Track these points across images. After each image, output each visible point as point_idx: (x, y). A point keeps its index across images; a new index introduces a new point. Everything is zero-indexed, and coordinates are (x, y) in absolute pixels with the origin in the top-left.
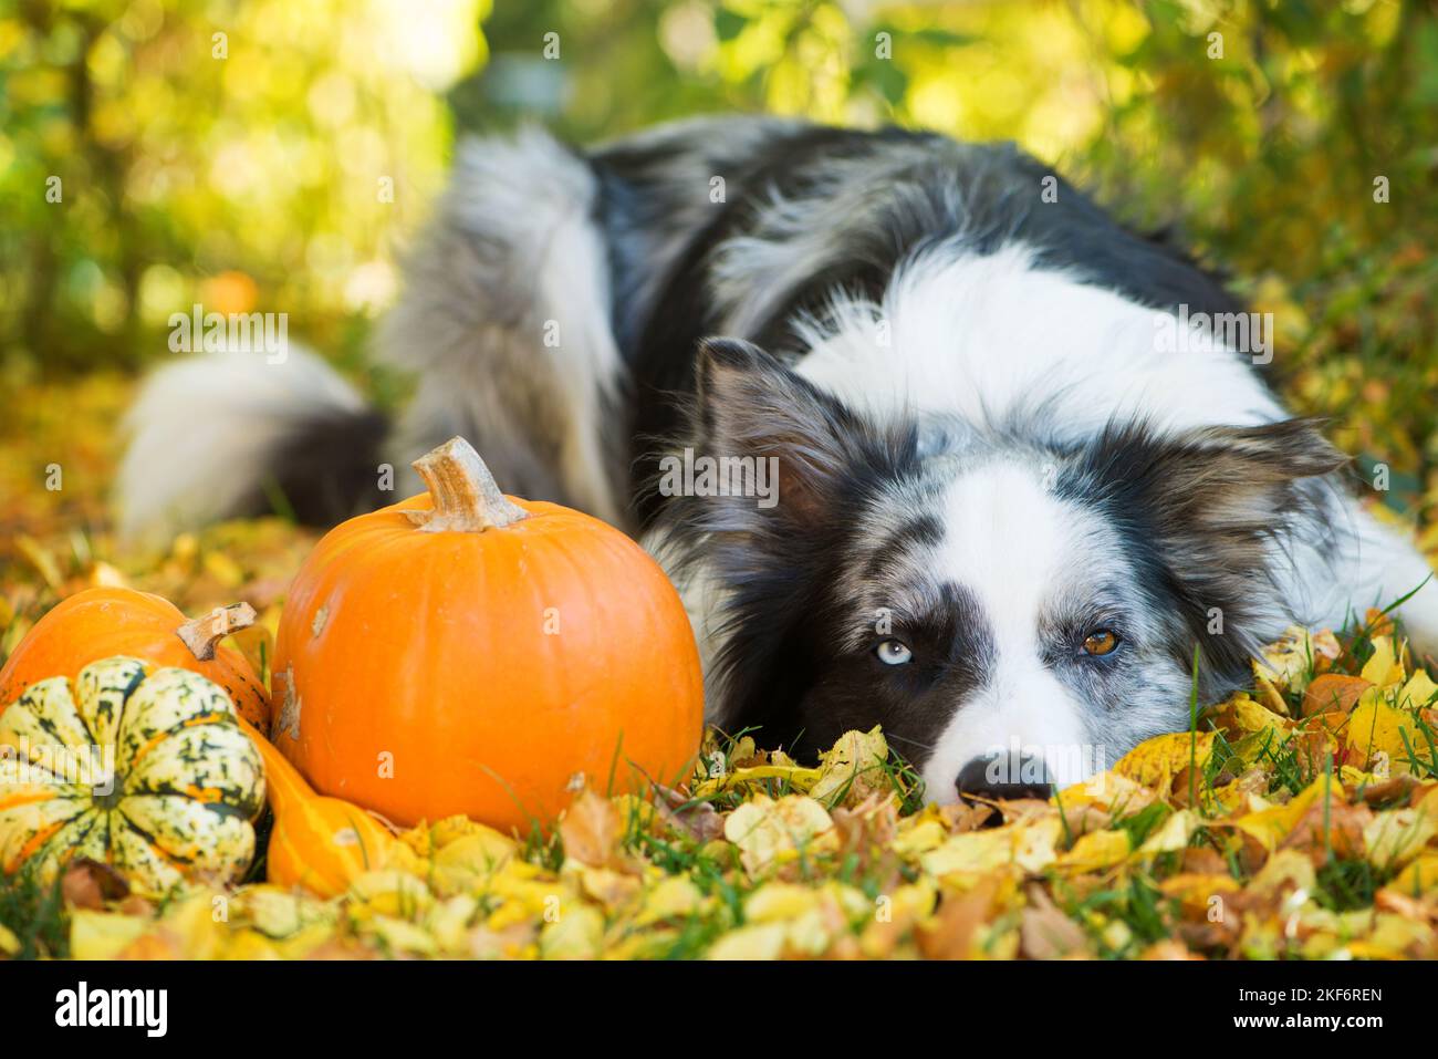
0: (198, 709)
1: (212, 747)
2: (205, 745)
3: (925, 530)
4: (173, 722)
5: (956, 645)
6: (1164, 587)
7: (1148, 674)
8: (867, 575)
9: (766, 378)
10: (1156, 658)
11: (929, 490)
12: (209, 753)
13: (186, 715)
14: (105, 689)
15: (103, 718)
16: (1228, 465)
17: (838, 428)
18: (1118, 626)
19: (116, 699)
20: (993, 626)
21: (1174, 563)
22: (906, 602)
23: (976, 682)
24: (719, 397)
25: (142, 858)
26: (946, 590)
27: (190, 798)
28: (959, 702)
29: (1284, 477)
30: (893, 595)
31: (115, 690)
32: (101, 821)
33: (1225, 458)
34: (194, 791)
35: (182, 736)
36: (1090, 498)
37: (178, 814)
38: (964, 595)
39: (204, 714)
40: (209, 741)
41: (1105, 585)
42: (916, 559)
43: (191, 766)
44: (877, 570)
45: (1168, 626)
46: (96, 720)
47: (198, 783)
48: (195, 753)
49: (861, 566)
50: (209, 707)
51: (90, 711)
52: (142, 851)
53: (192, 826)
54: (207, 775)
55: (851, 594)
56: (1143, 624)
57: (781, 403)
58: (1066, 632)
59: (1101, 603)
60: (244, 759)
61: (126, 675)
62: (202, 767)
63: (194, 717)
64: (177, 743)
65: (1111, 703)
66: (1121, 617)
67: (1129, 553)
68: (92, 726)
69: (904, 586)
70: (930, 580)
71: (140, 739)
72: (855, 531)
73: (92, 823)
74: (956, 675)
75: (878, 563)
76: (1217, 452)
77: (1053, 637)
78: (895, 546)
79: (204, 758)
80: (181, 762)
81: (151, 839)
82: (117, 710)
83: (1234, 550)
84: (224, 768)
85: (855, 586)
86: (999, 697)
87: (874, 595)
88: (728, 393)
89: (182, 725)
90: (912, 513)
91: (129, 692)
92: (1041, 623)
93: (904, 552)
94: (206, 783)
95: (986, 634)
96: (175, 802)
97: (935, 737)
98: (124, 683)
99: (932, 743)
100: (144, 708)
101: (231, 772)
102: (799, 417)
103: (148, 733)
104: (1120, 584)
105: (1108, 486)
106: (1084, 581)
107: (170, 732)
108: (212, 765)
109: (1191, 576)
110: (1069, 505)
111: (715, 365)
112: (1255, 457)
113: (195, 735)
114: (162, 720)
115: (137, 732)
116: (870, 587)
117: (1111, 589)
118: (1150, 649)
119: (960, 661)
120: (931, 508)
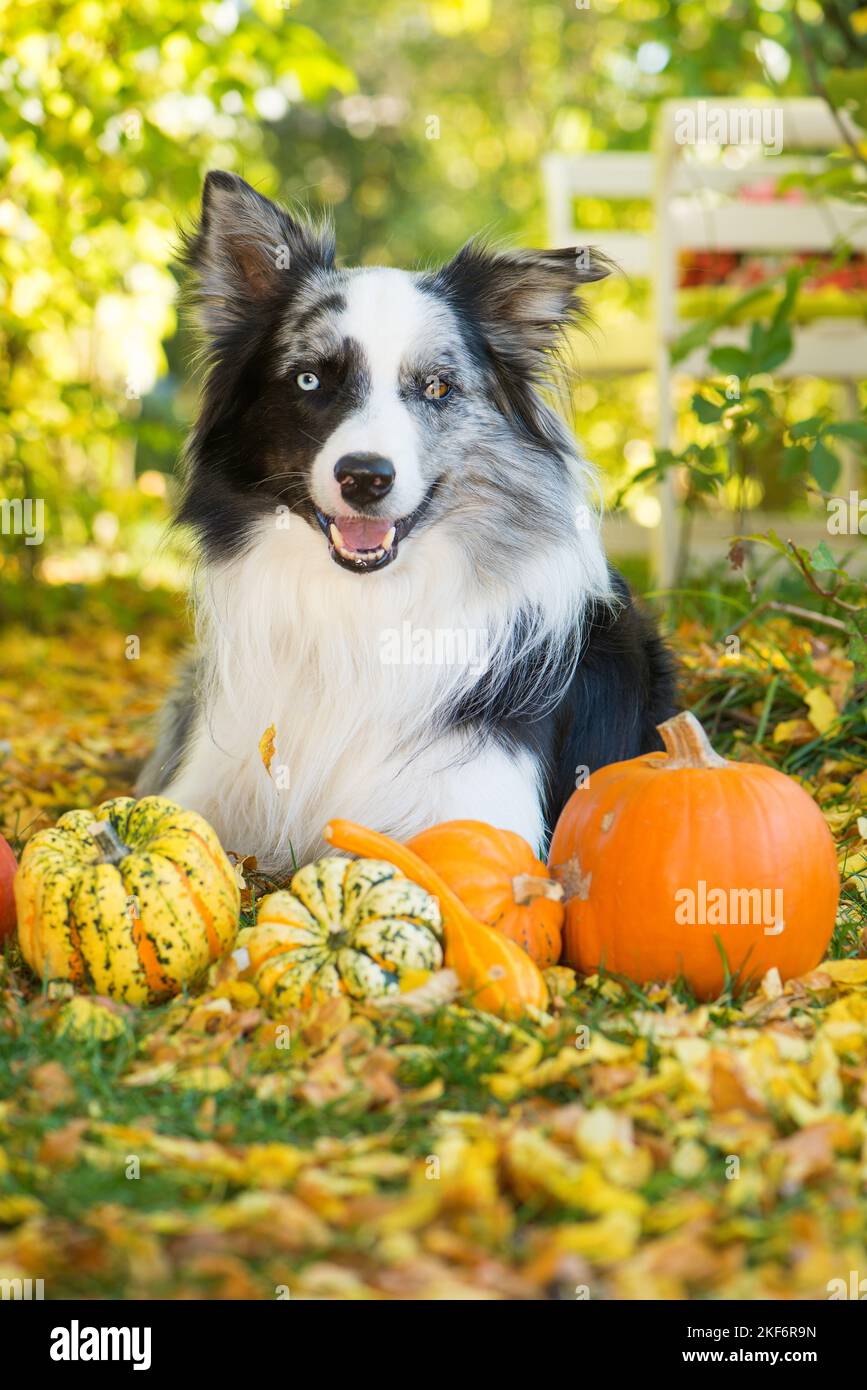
0: (408, 910)
1: (402, 937)
2: (398, 934)
3: (335, 303)
4: (388, 912)
5: (348, 380)
6: (483, 353)
7: (470, 408)
8: (296, 330)
9: (244, 196)
10: (475, 397)
11: (341, 280)
12: (398, 940)
13: (399, 911)
14: (362, 877)
15: (354, 893)
16: (534, 275)
17: (288, 235)
18: (450, 379)
19: (366, 885)
20: (372, 369)
21: (492, 340)
22: (319, 347)
23: (356, 406)
24: (214, 208)
25: (329, 985)
26: (347, 342)
27: (374, 961)
28: (344, 418)
29: (571, 283)
30: (311, 343)
31: (368, 879)
32: (325, 955)
33: (533, 271)
34: (378, 958)
35: (389, 922)
36: (439, 292)
37: (363, 968)
38: (356, 345)
39: (411, 916)
40: (403, 933)
41: (444, 350)
42: (327, 320)
43: (383, 943)
44: (303, 326)
45: (486, 379)
46: (350, 893)
47: (383, 955)
48: (390, 935)
49: (293, 323)
50: (416, 913)
51: (349, 886)
52: (331, 981)
53: (366, 979)
54: (391, 952)
55: (286, 340)
56: (469, 375)
57: (254, 215)
58: (416, 379)
59: (441, 363)
60: (421, 954)
61: (380, 874)
62: (390, 946)
63: (403, 915)
64: (382, 925)
65: (444, 427)
66: (452, 373)
67: (462, 330)
68: (347, 895)
69: (320, 336)
70: (336, 332)
71: (365, 914)
72: (291, 301)
73: (319, 954)
74: (344, 399)
75: (304, 321)
76: (528, 266)
77: (406, 381)
78: (315, 312)
79: (393, 941)
80: (378, 938)
81: (340, 977)
82: (364, 891)
83: (537, 336)
84: (404, 953)
85: (289, 336)
86: (368, 417)
87: (300, 342)
88: (221, 206)
89: (393, 917)
90: (328, 292)
91: (375, 884)
92: (401, 369)
93: (320, 315)
94: (389, 958)
95: (367, 374)
96: (364, 960)
97: (326, 438)
98: (375, 878)
99: (324, 441)
100: (376, 896)
101: (407, 957)
102: (264, 224)
103: (371, 913)
104: (454, 349)
105: (452, 286)
106: (432, 347)
107: (384, 918)
108: (396, 948)
109: (502, 350)
110: (427, 296)
111: (213, 187)
112: (553, 270)
113: (395, 925)
114: (382, 908)
115: (365, 909)
116: (297, 337)
117: (448, 354)
118: (472, 392)
119: (348, 390)
120: (339, 290)
